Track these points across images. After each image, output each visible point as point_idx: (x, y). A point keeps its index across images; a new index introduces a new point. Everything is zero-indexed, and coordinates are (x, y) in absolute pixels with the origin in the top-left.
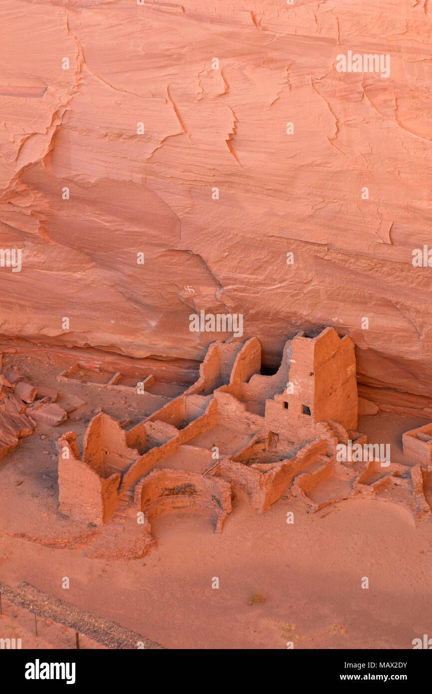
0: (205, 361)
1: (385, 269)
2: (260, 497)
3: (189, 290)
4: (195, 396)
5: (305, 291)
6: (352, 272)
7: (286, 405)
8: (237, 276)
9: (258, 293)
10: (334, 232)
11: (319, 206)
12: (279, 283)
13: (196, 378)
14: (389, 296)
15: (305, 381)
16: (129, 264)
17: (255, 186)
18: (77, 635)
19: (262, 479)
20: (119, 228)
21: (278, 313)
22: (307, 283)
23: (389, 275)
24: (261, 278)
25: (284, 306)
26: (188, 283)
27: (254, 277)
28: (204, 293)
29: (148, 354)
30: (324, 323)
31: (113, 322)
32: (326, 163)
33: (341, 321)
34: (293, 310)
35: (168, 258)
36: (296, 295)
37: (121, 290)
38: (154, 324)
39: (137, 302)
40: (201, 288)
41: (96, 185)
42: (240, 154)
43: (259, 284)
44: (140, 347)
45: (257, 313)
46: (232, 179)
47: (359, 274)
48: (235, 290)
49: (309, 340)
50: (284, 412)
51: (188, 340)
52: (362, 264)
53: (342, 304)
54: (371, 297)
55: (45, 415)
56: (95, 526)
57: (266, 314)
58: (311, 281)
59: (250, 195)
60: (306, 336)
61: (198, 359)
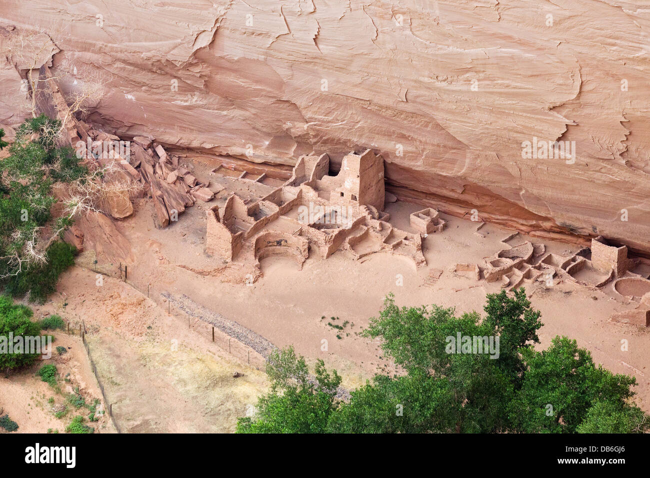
0: (296, 167)
1: (402, 116)
2: (325, 249)
3: (289, 124)
4: (289, 187)
5: (356, 127)
6: (384, 117)
7: (342, 194)
8: (316, 117)
9: (328, 127)
10: (373, 93)
11: (365, 78)
12: (341, 121)
13: (291, 176)
14: (404, 132)
15: (355, 180)
16: (254, 108)
17: (329, 65)
18: (213, 328)
19: (327, 238)
20: (249, 86)
21: (340, 139)
22: (357, 122)
23: (405, 119)
24: (330, 118)
25: (343, 136)
26: (288, 120)
27: (327, 118)
28: (297, 126)
29: (263, 161)
30: (366, 146)
31: (243, 141)
32: (370, 53)
33: (376, 146)
34: (348, 138)
35: (277, 105)
36: (351, 129)
37: (249, 122)
38: (267, 143)
39: (258, 130)
40: (296, 123)
41: (238, 61)
42: (321, 46)
43: (329, 122)
44: (259, 157)
45: (328, 139)
46: (315, 60)
47: (388, 118)
48: (315, 125)
49: (357, 156)
50: (342, 198)
51: (287, 154)
52: (389, 112)
53: (377, 136)
54: (394, 132)
55: (201, 195)
56: (227, 263)
57: (333, 140)
58: (360, 121)
59: (326, 70)
60: (355, 153)
61: (292, 165)
